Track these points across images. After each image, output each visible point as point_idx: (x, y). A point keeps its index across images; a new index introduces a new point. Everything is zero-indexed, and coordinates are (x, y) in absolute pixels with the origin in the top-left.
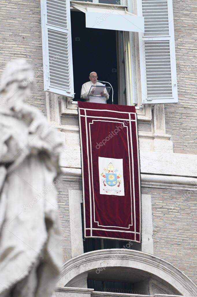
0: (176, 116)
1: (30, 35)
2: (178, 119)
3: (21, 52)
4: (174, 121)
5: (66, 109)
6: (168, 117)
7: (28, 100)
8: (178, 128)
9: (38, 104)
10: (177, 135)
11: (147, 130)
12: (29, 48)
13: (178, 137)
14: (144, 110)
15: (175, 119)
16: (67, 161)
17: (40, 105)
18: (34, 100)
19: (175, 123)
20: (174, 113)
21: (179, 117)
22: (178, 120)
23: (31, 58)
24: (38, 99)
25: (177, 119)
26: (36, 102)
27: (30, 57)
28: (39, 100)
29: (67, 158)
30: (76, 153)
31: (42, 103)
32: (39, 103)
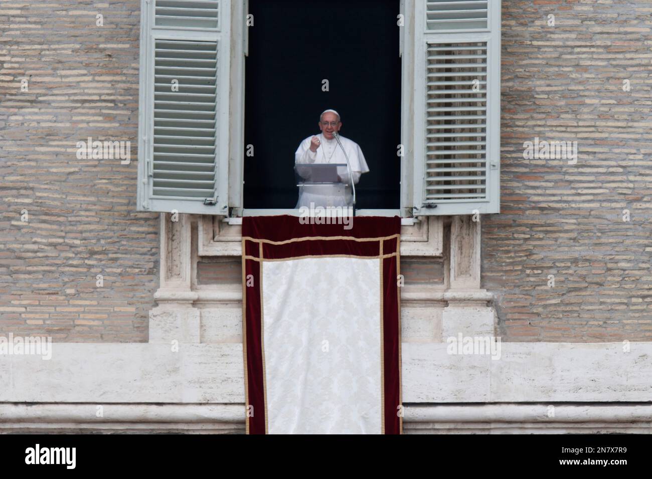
0: (516, 236)
1: (127, 46)
2: (521, 242)
3: (100, 95)
4: (511, 248)
5: (212, 241)
6: (493, 239)
7: (113, 224)
8: (520, 268)
9: (138, 232)
10: (515, 286)
11: (431, 281)
12: (124, 82)
13: (517, 290)
14: (425, 227)
15: (512, 242)
16: (201, 387)
17: (144, 235)
18: (129, 222)
19: (512, 255)
20: (510, 226)
21: (523, 236)
22: (520, 245)
23: (128, 109)
24: (141, 219)
25: (518, 242)
26: (134, 229)
27: (125, 105)
28: (142, 222)
29: (201, 380)
30: (227, 363)
31: (151, 229)
32: (141, 229)
